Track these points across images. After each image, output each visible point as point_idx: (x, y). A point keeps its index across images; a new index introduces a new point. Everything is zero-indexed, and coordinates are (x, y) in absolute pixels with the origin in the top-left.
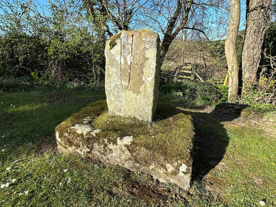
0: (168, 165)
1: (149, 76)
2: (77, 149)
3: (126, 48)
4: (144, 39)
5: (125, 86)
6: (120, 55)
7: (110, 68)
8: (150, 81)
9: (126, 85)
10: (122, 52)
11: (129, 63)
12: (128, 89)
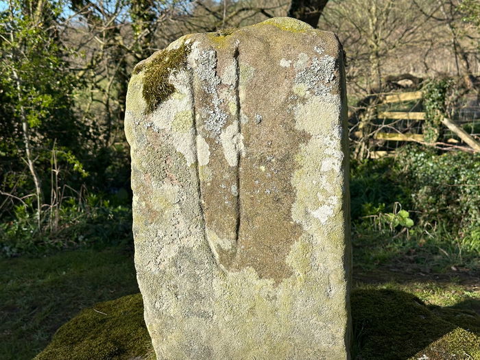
1: (318, 204)
3: (216, 102)
4: (284, 63)
5: (221, 251)
6: (190, 131)
7: (154, 184)
8: (323, 221)
9: (227, 245)
10: (198, 117)
11: (232, 160)
12: (235, 264)
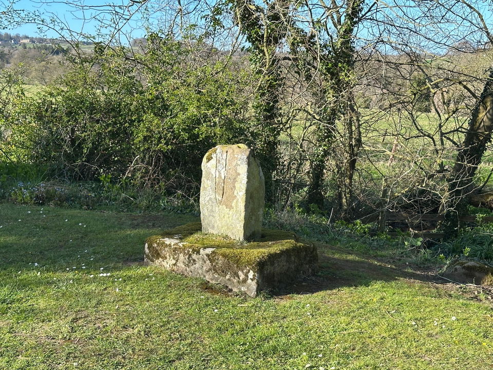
0: (240, 273)
1: (240, 191)
2: (164, 261)
3: (221, 163)
4: (236, 156)
6: (215, 168)
7: (206, 181)
8: (241, 196)
9: (220, 199)
10: (217, 166)
11: (223, 177)
12: (221, 204)
